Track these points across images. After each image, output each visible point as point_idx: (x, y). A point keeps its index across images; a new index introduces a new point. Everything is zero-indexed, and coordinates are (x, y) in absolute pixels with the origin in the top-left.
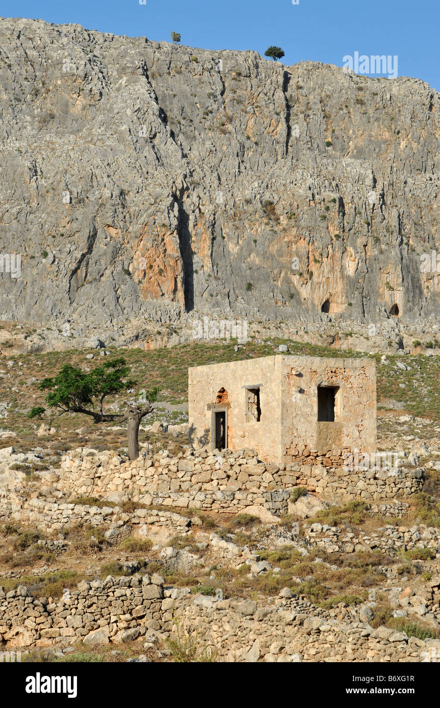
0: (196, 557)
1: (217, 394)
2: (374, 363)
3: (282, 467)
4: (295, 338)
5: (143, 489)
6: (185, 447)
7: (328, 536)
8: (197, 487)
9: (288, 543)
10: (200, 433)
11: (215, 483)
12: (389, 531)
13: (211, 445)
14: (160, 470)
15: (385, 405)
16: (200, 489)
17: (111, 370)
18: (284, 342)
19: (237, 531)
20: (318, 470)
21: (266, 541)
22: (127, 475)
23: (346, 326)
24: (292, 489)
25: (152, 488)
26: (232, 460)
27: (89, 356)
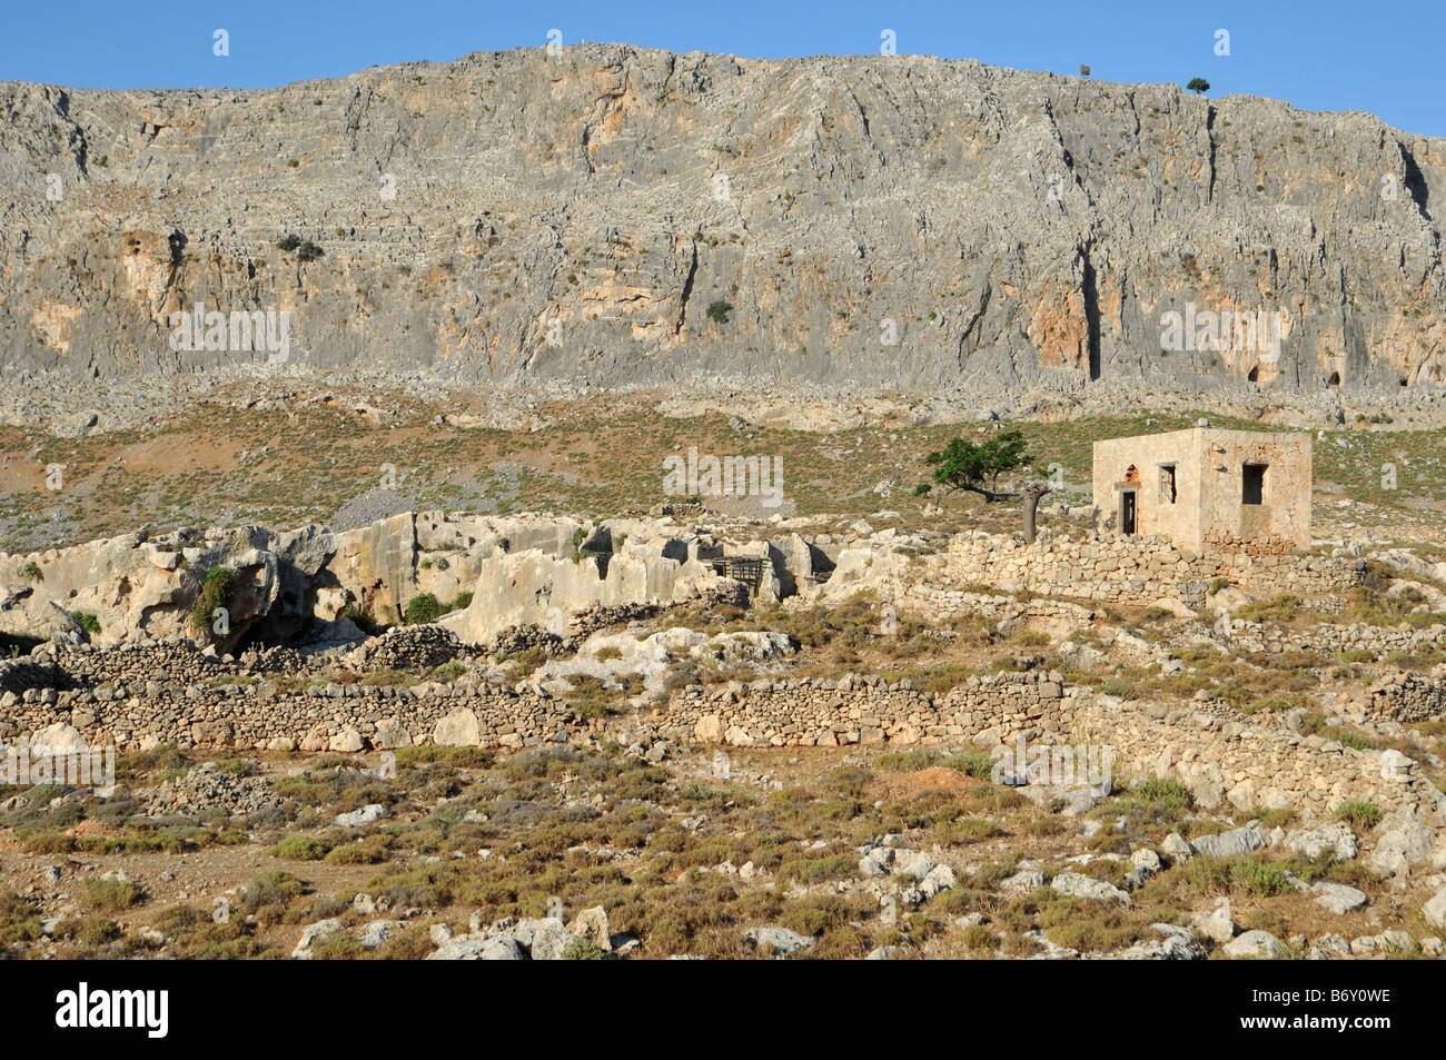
0: (1099, 653)
1: (1126, 472)
2: (1310, 439)
3: (1200, 555)
4: (1217, 410)
5: (1040, 578)
6: (1088, 531)
7: (1252, 634)
8: (1101, 576)
9: (1206, 640)
10: (1105, 516)
11: (1122, 571)
12: (1324, 630)
13: (1119, 529)
14: (1060, 556)
15: (1321, 488)
16: (1105, 579)
17: (1006, 444)
18: (1204, 415)
19: (1147, 625)
20: (1242, 559)
21: (1180, 637)
22: (1023, 561)
23: (1277, 397)
24: (1211, 580)
25: (1050, 576)
26: (1142, 547)
27: (981, 430)
